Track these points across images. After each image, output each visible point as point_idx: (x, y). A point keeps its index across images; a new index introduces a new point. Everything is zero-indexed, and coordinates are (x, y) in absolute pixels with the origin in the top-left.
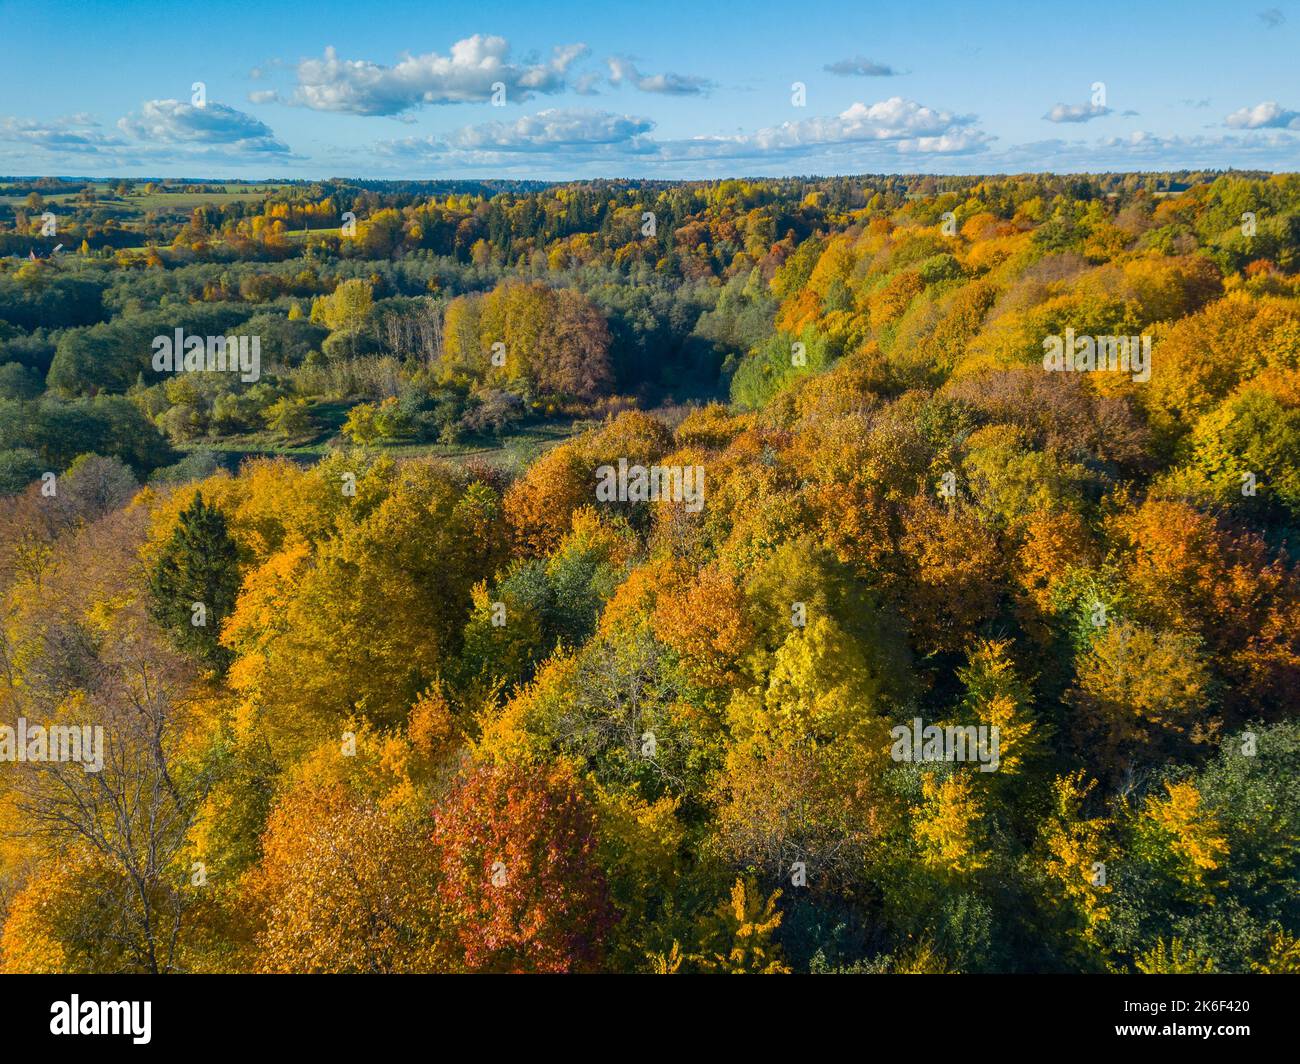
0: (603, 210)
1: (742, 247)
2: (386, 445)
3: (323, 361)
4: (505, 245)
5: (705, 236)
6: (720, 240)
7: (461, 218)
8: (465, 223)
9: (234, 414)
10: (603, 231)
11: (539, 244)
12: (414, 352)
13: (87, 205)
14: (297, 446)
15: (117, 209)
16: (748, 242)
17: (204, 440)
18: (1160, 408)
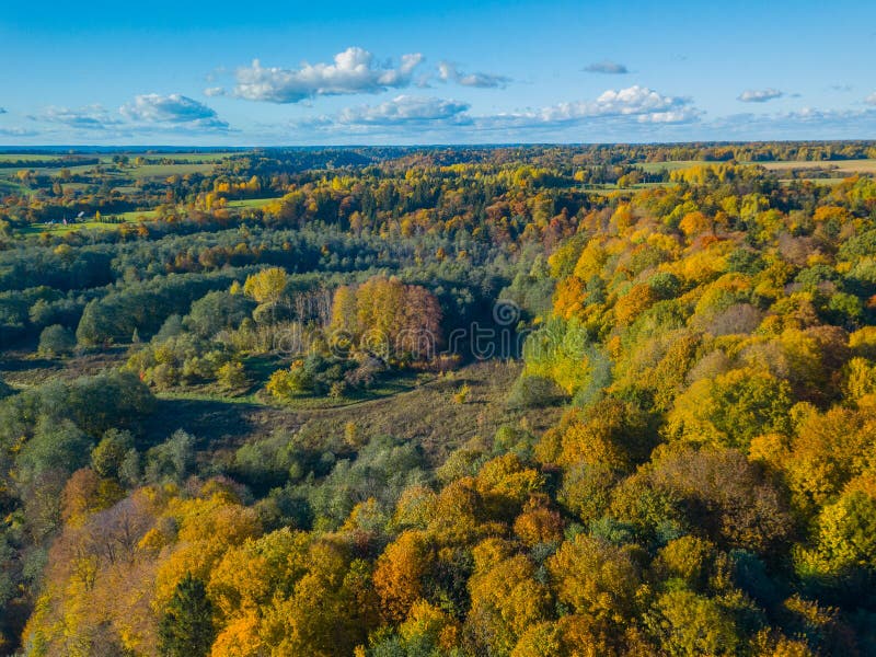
0: (438, 192)
1: (531, 219)
2: (295, 397)
3: (253, 325)
4: (373, 215)
5: (506, 212)
6: (516, 214)
7: (343, 197)
8: (346, 200)
9: (197, 371)
10: (438, 207)
11: (395, 216)
12: (314, 318)
13: (98, 176)
14: (237, 396)
15: (118, 178)
16: (535, 216)
17: (178, 388)
18: (799, 490)
